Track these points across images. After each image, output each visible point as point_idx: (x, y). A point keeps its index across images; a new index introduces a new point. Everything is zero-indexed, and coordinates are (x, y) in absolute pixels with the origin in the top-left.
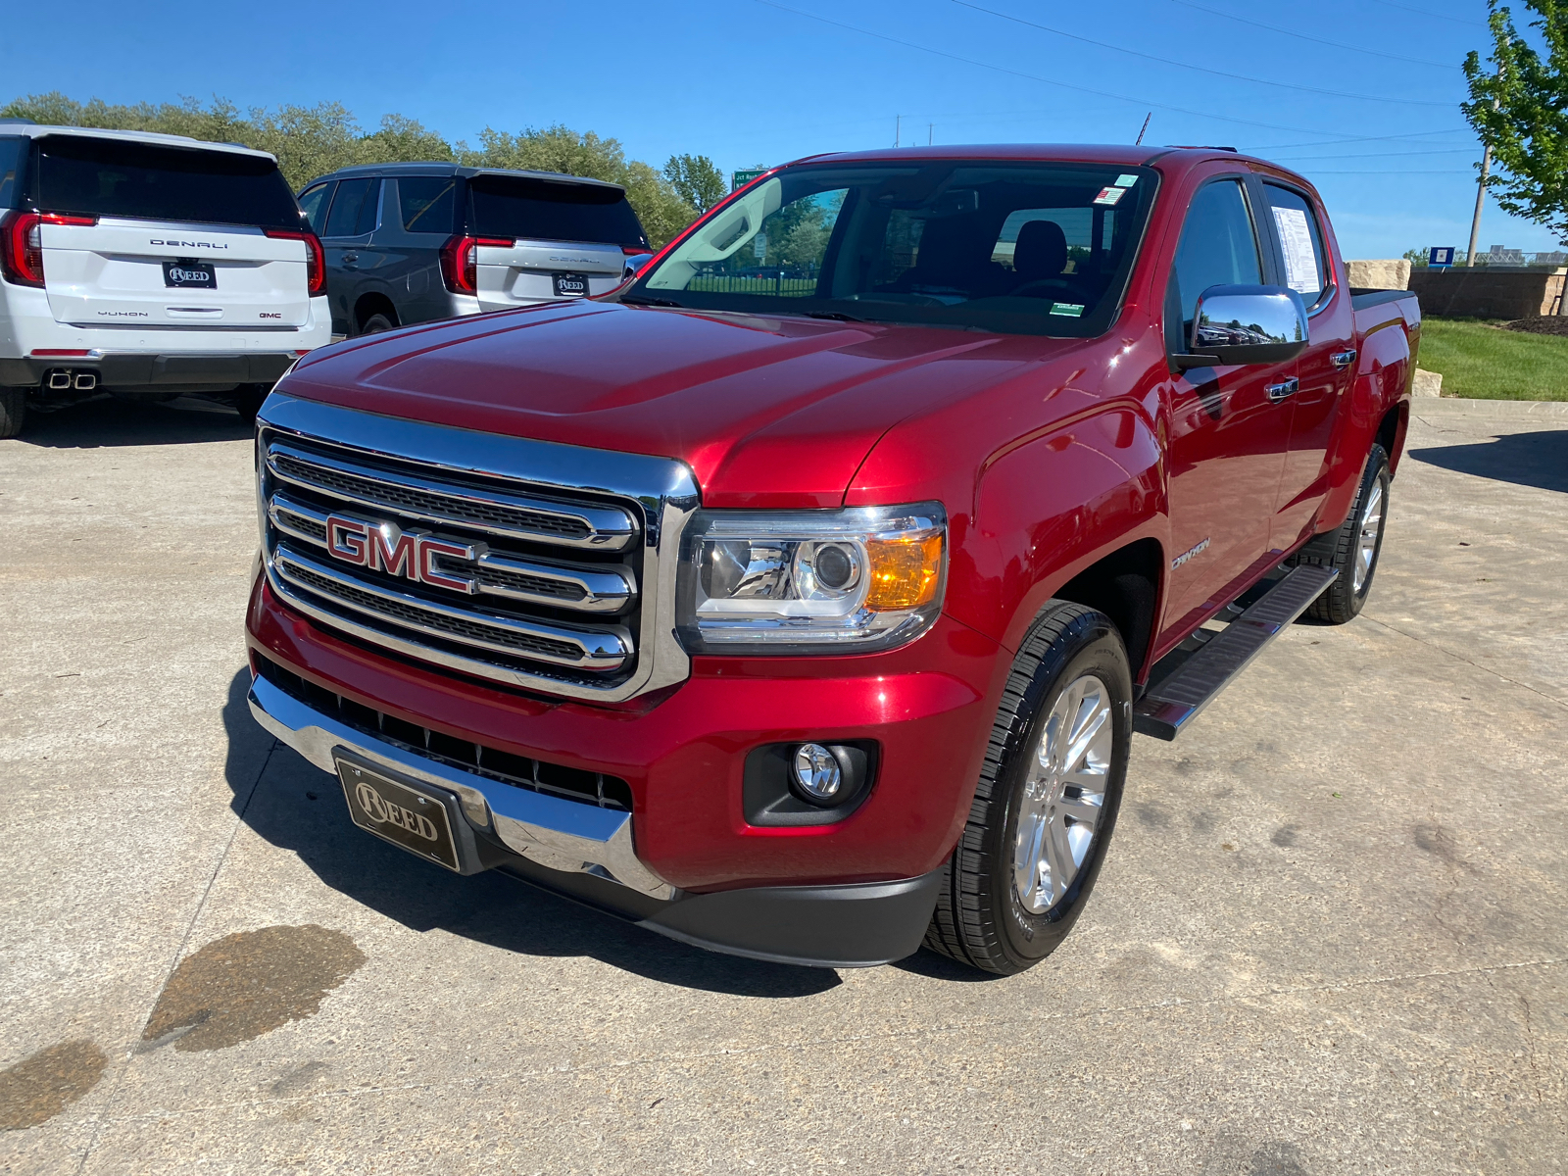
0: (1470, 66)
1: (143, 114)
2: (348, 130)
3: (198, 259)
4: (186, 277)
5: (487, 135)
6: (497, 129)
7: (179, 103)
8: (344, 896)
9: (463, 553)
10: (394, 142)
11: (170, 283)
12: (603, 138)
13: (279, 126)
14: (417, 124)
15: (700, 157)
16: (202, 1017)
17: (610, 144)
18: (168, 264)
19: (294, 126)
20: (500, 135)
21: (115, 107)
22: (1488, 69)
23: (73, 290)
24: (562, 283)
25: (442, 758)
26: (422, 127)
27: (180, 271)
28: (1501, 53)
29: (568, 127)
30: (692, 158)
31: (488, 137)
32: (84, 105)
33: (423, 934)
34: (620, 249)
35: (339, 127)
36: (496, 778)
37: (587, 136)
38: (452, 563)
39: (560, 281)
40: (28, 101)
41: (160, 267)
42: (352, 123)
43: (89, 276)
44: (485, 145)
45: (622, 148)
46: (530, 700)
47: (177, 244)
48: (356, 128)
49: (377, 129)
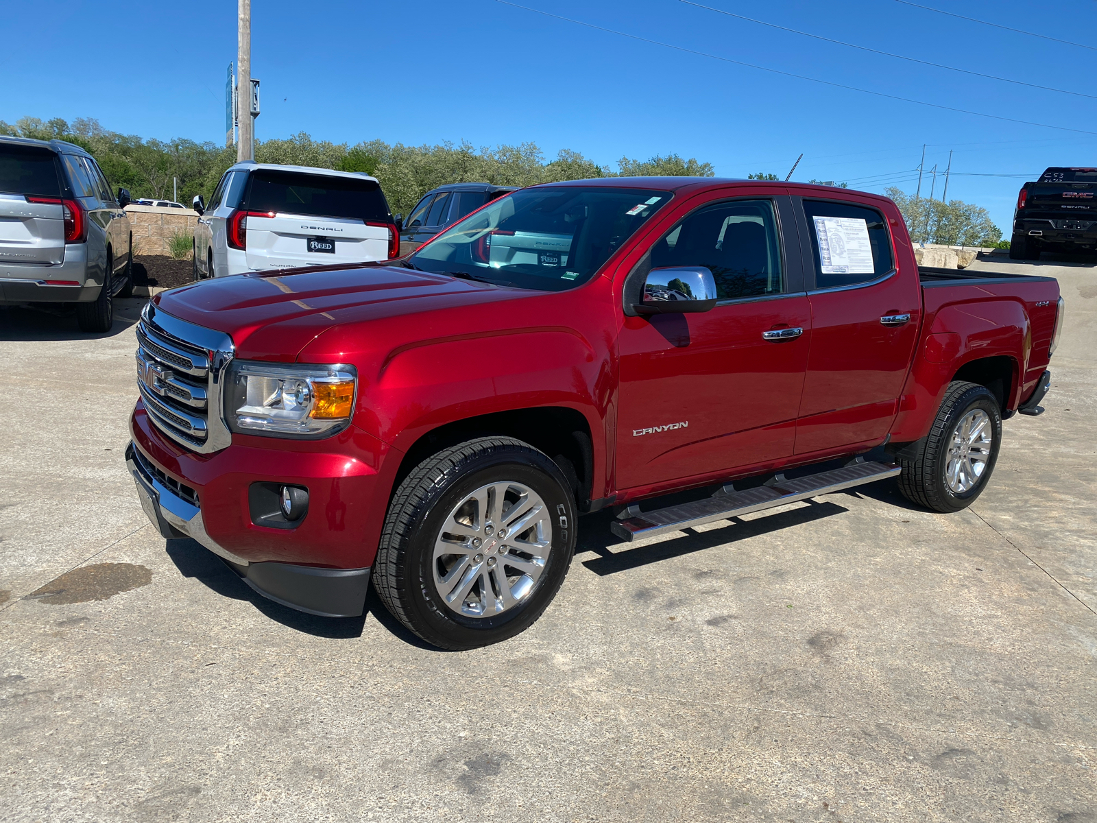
1: (423, 151)
2: (537, 160)
3: (326, 237)
4: (319, 246)
5: (624, 162)
6: (630, 159)
7: (442, 145)
8: (169, 556)
10: (568, 166)
11: (310, 249)
12: (700, 163)
13: (496, 158)
14: (579, 155)
15: (770, 175)
16: (60, 592)
17: (705, 166)
18: (310, 239)
19: (505, 158)
20: (631, 162)
21: (409, 148)
23: (263, 252)
26: (583, 157)
27: (316, 243)
29: (680, 156)
30: (764, 176)
31: (623, 163)
32: (393, 147)
33: (186, 579)
35: (532, 158)
37: (690, 162)
40: (363, 145)
41: (306, 240)
42: (540, 155)
43: (268, 244)
44: (621, 169)
45: (714, 170)
47: (315, 228)
48: (542, 159)
49: (555, 159)
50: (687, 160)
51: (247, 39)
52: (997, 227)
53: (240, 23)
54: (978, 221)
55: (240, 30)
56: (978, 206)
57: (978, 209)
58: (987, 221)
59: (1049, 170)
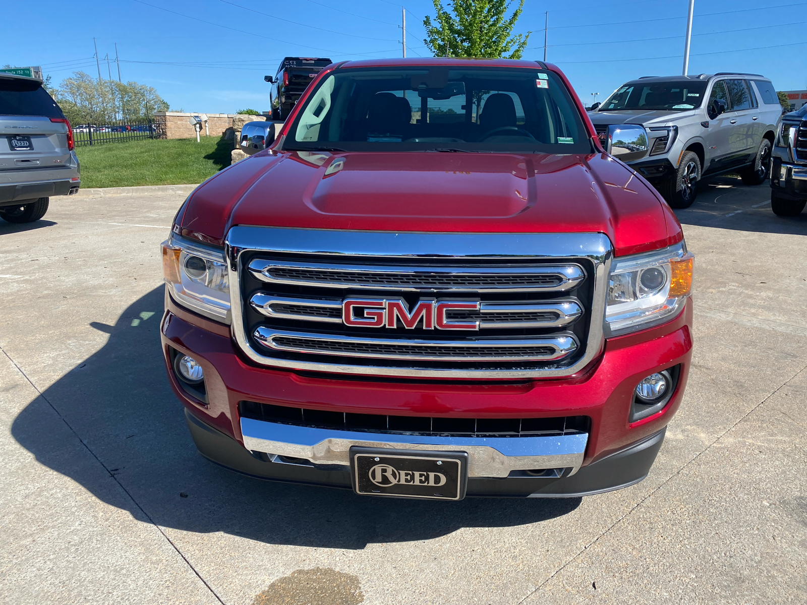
0: (427, 22)
9: (475, 306)
22: (436, 25)
24: (14, 142)
25: (446, 434)
28: (439, 17)
34: (48, 119)
36: (494, 436)
38: (454, 314)
39: (13, 141)
46: (506, 386)
52: (165, 101)
54: (151, 97)
56: (148, 86)
57: (148, 88)
58: (157, 97)
59: (286, 59)
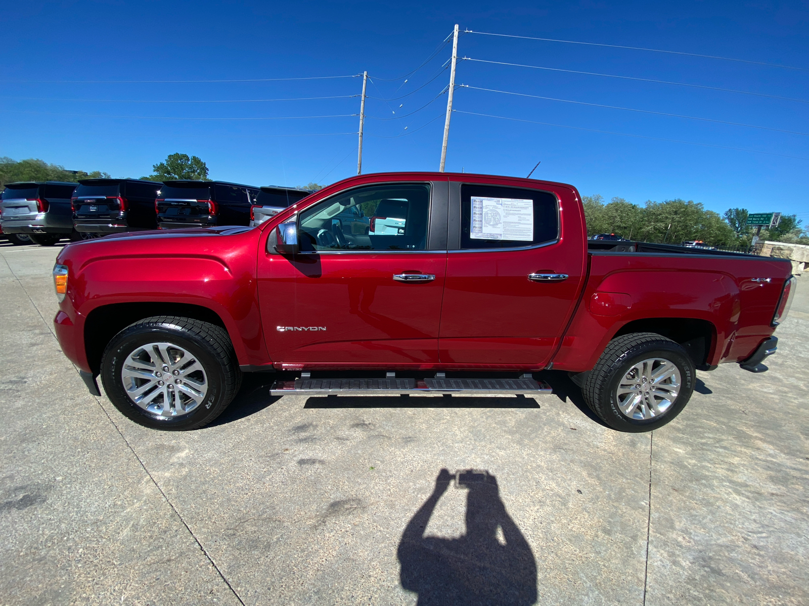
10: (618, 207)
12: (696, 202)
15: (744, 209)
17: (698, 204)
29: (682, 199)
30: (740, 209)
37: (689, 202)
45: (703, 206)
48: (603, 201)
49: (611, 202)
50: (687, 201)
51: (445, 154)
53: (443, 148)
55: (443, 151)
